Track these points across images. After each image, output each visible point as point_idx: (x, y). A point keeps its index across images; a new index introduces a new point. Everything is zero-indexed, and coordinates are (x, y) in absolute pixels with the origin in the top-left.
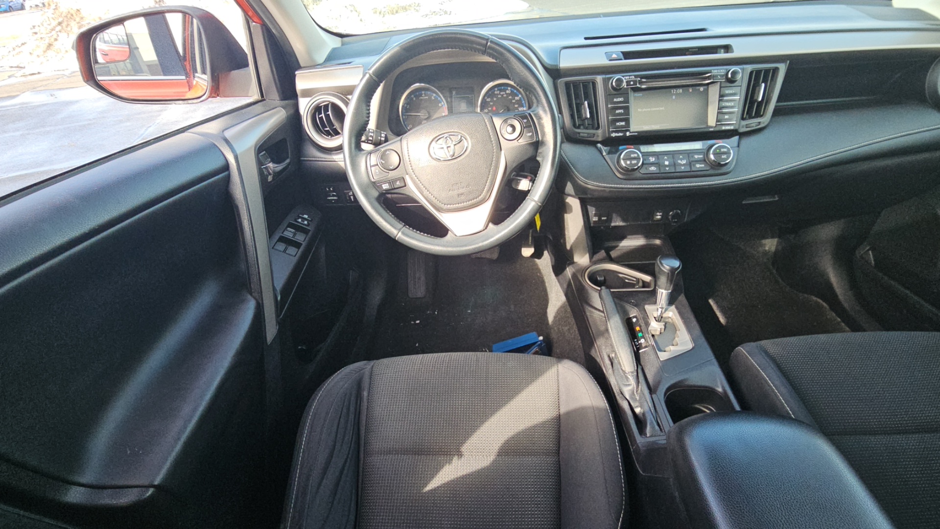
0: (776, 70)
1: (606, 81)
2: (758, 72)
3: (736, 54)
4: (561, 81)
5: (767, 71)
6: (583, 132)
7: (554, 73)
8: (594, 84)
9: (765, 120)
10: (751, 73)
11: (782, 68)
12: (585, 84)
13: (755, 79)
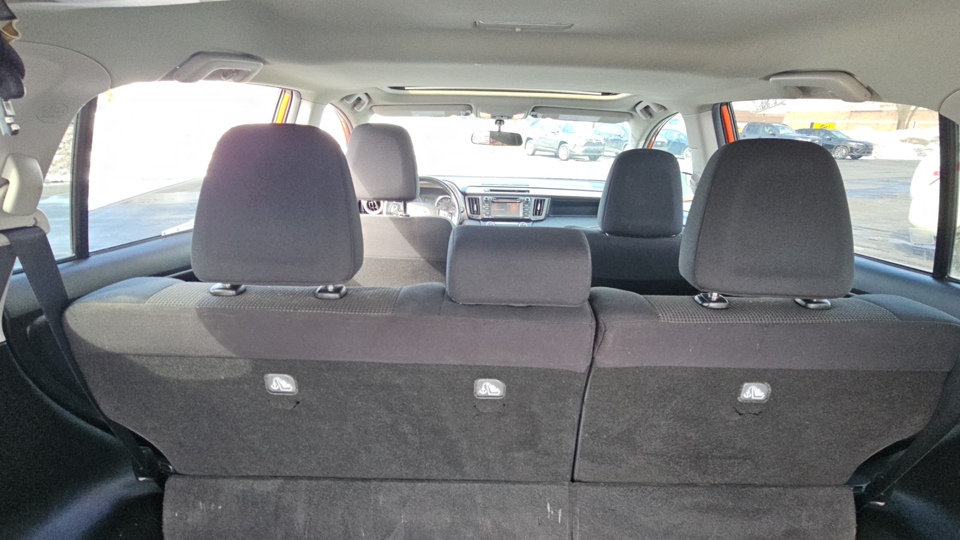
0: (544, 200)
1: (482, 198)
2: (538, 200)
3: (530, 193)
4: (467, 198)
5: (541, 200)
6: (475, 216)
7: (464, 194)
8: (478, 199)
9: (542, 217)
10: (535, 200)
11: (547, 200)
12: (475, 199)
13: (536, 202)
